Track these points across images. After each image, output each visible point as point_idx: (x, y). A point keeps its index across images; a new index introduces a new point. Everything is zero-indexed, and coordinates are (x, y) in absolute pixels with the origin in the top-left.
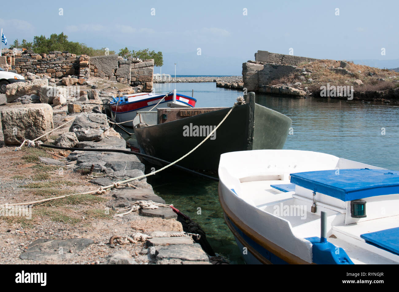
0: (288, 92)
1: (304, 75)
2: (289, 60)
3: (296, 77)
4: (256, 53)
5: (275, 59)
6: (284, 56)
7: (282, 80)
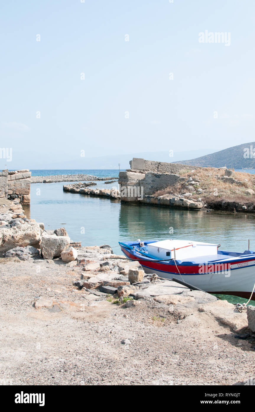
0: (183, 204)
1: (192, 185)
2: (165, 167)
3: (184, 187)
4: (131, 161)
5: (151, 166)
6: (160, 163)
7: (168, 190)
